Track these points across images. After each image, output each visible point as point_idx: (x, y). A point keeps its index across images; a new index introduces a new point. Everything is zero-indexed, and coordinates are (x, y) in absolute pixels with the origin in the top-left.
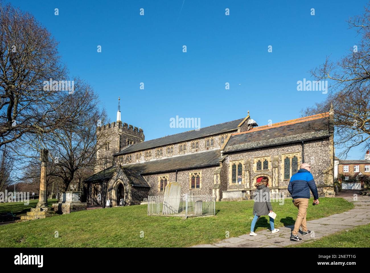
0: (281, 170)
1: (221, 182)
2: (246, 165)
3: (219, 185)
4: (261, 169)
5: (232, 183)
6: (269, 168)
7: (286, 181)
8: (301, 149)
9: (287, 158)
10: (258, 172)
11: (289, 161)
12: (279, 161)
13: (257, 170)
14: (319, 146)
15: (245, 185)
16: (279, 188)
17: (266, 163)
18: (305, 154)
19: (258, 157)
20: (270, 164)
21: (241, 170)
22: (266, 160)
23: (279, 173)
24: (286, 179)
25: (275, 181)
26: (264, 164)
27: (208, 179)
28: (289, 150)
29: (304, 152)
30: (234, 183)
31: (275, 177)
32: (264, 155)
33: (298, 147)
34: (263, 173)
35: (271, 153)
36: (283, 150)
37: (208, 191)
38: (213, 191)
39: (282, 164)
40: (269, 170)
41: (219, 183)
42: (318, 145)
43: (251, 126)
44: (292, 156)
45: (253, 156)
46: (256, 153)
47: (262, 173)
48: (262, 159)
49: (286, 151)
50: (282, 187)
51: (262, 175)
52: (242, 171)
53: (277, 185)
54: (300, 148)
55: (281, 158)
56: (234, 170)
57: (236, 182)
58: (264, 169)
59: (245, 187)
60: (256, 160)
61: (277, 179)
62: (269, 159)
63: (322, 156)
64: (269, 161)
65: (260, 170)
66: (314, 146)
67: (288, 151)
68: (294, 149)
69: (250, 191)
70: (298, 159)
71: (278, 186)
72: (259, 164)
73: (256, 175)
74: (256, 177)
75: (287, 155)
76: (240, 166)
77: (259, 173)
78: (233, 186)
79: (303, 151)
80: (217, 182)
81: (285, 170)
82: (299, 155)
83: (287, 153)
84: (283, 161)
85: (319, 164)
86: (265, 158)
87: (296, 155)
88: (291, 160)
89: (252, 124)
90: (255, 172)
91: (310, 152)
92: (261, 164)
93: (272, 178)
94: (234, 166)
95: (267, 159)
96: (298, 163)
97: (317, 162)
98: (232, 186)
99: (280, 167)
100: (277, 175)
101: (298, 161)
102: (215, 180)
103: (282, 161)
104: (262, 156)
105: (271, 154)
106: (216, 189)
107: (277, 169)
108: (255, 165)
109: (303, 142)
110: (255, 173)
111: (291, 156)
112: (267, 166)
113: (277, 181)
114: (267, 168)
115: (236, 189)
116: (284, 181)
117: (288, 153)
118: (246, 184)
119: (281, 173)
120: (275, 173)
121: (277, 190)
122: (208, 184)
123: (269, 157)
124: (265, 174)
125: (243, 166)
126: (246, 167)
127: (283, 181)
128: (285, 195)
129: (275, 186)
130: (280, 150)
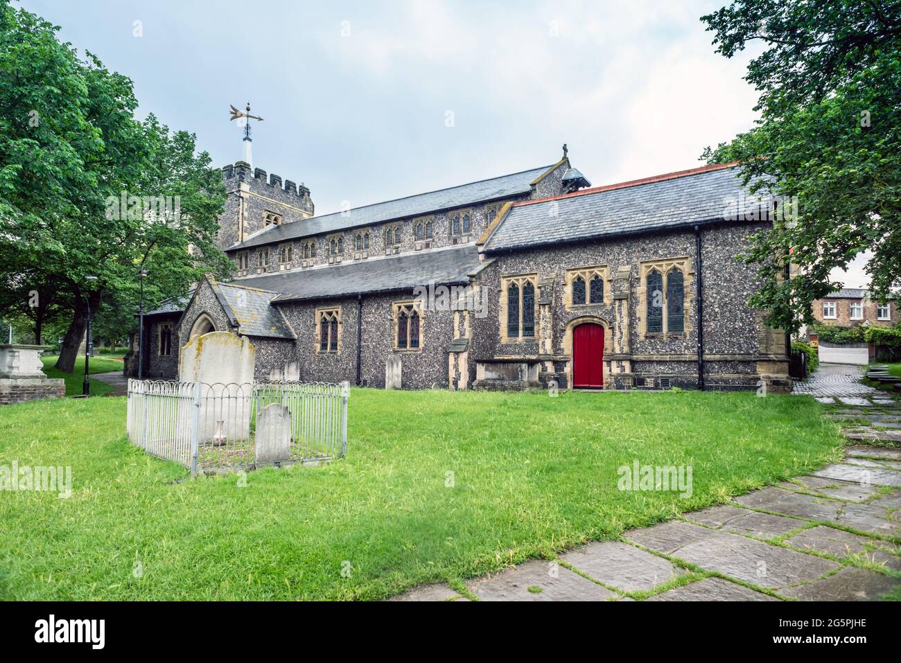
0: (637, 308)
1: (475, 334)
2: (543, 289)
3: (468, 343)
4: (583, 300)
5: (509, 336)
6: (605, 300)
7: (653, 337)
8: (692, 249)
9: (654, 271)
10: (577, 309)
11: (661, 281)
12: (633, 282)
13: (575, 303)
14: (743, 241)
15: (540, 346)
16: (635, 357)
17: (597, 284)
18: (705, 263)
19: (577, 266)
20: (607, 287)
21: (533, 301)
22: (597, 277)
23: (632, 314)
24: (651, 334)
25: (621, 338)
26: (592, 288)
27: (441, 323)
28: (660, 252)
29: (703, 257)
30: (513, 339)
31: (619, 327)
32: (591, 263)
33: (685, 245)
34: (588, 311)
35: (611, 257)
36: (643, 250)
37: (440, 357)
38: (451, 358)
39: (641, 289)
40: (605, 305)
41: (468, 335)
42: (739, 237)
43: (571, 187)
44: (669, 267)
45: (563, 265)
46: (572, 256)
47: (588, 314)
48: (587, 274)
49: (652, 252)
50: (641, 357)
51: (589, 320)
52: (533, 305)
53: (626, 349)
54: (689, 245)
55: (637, 273)
56: (513, 302)
57: (518, 336)
58: (592, 301)
59: (541, 351)
60: (570, 277)
61: (625, 331)
62: (605, 274)
63: (753, 271)
64: (605, 280)
65: (581, 305)
66: (730, 240)
67: (656, 253)
68: (674, 248)
69: (555, 362)
70: (686, 276)
71: (632, 352)
72: (579, 285)
73: (570, 317)
74: (572, 323)
75: (654, 265)
76: (529, 289)
77: (580, 313)
78: (510, 346)
79: (699, 253)
80: (462, 334)
81: (649, 308)
82: (687, 267)
83: (654, 258)
84: (643, 281)
85: (745, 293)
86: (596, 271)
87: (678, 266)
88: (665, 279)
89: (572, 180)
90: (568, 310)
91: (718, 257)
92: (584, 288)
93: (612, 328)
94: (513, 290)
95: (599, 273)
96: (685, 290)
97: (739, 287)
98: (507, 346)
99: (636, 299)
100: (626, 321)
101: (685, 284)
102: (456, 328)
103: (641, 280)
104: (587, 265)
105: (612, 260)
106: (457, 353)
107: (624, 302)
108: (569, 290)
109: (696, 228)
110: (568, 313)
111: (664, 268)
112: (600, 293)
113: (625, 339)
114: (601, 298)
115: (519, 354)
116: (646, 337)
117: (657, 258)
118: (543, 343)
119: (638, 316)
120: (621, 313)
121: (627, 365)
122: (442, 338)
123: (605, 269)
124: (596, 317)
125: (537, 291)
126: (542, 293)
127: (642, 338)
128: (648, 380)
129: (619, 352)
130: (635, 251)
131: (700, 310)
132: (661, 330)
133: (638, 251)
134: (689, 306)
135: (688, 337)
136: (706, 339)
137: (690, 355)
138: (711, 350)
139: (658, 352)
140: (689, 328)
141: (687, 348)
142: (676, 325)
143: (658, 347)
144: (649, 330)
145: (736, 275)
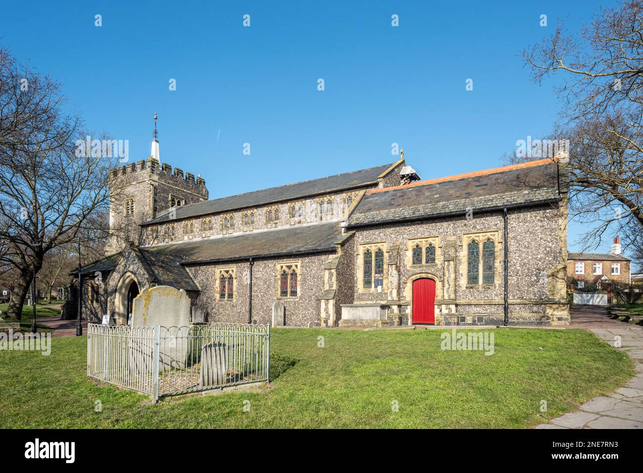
0: (461, 267)
1: (340, 286)
2: (391, 253)
3: (335, 293)
4: (420, 261)
5: (364, 288)
6: (437, 261)
7: (472, 288)
8: (501, 224)
9: (473, 241)
10: (415, 267)
11: (478, 248)
12: (456, 247)
13: (414, 263)
14: (539, 220)
15: (389, 294)
16: (458, 302)
17: (431, 250)
18: (510, 235)
19: (416, 237)
20: (438, 252)
21: (382, 262)
22: (431, 244)
23: (456, 271)
24: (470, 285)
25: (449, 288)
26: (427, 253)
27: (314, 278)
28: (478, 227)
29: (509, 231)
30: (368, 290)
31: (448, 280)
32: (426, 234)
33: (496, 221)
34: (424, 270)
35: (441, 230)
36: (465, 225)
37: (313, 303)
38: (323, 303)
39: (464, 254)
40: (436, 265)
41: (335, 287)
42: (536, 217)
43: (406, 180)
44: (484, 238)
45: (405, 236)
46: (413, 229)
48: (424, 243)
49: (472, 227)
50: (462, 301)
51: (424, 275)
52: (382, 265)
53: (453, 296)
54: (499, 222)
55: (461, 242)
56: (367, 263)
57: (371, 287)
58: (427, 262)
59: (389, 298)
60: (411, 245)
61: (452, 283)
62: (436, 242)
63: (545, 240)
64: (437, 247)
65: (419, 265)
66: (529, 219)
67: (475, 227)
68: (488, 224)
69: (400, 306)
70: (496, 244)
71: (456, 298)
72: (417, 252)
73: (411, 274)
74: (412, 278)
75: (473, 236)
76: (379, 254)
77: (418, 270)
78: (365, 294)
79: (505, 228)
80: (331, 286)
81: (469, 267)
82: (497, 237)
83: (473, 231)
84: (465, 247)
85: (539, 256)
86: (430, 240)
87: (491, 237)
88: (481, 246)
89: (408, 175)
90: (409, 268)
91: (520, 230)
92: (421, 252)
93: (443, 281)
94: (368, 254)
95: (432, 242)
96: (496, 254)
97: (534, 252)
98: (363, 294)
99: (459, 260)
100: (453, 276)
101: (496, 249)
102: (326, 281)
103: (464, 247)
104: (423, 236)
105: (442, 233)
106: (327, 300)
107: (452, 263)
108: (410, 254)
109: (505, 210)
110: (409, 271)
111: (481, 238)
112: (433, 256)
113: (452, 289)
114: (433, 260)
115: (372, 300)
116: (467, 288)
117: (475, 231)
118: (391, 292)
119: (461, 272)
120: (449, 270)
121: (453, 307)
122: (314, 289)
123: (437, 239)
124: (430, 274)
125: (386, 255)
126: (390, 256)
127: (464, 289)
128: (468, 318)
129: (448, 298)
130: (459, 226)
131: (506, 269)
132: (477, 282)
133: (462, 226)
134: (498, 265)
135: (497, 288)
136: (510, 288)
137: (499, 300)
138: (514, 296)
139: (475, 298)
140: (498, 281)
141: (496, 295)
142: (489, 279)
143: (475, 294)
144: (468, 283)
145: (533, 243)
